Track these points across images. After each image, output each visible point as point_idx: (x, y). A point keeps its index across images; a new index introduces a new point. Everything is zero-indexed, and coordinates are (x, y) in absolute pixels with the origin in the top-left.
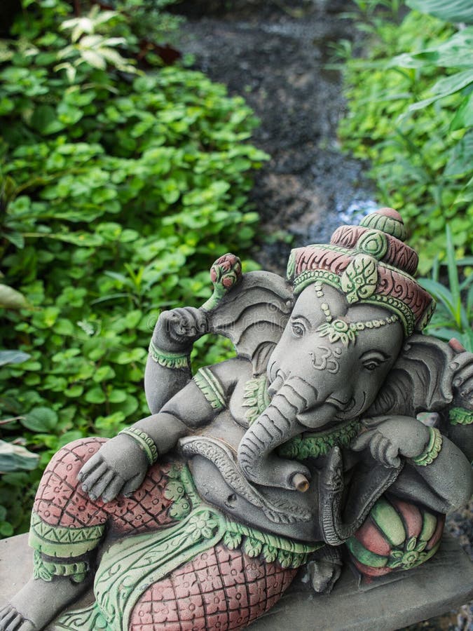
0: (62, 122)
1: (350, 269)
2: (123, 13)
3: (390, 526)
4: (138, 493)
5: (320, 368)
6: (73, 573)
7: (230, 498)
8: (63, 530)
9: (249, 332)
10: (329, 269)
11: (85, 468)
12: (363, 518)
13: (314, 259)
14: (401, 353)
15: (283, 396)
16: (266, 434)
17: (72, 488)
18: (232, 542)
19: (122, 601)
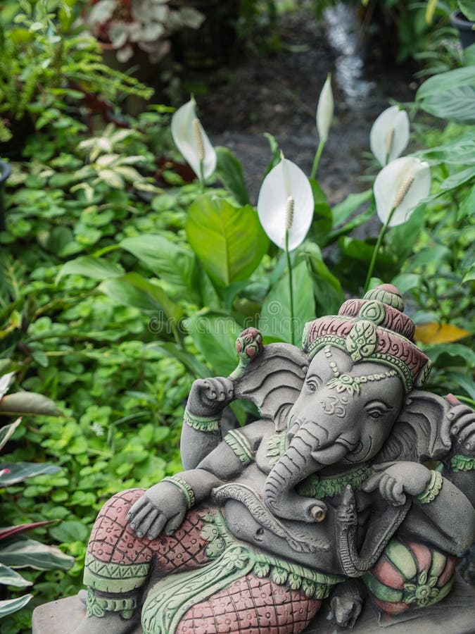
0: (81, 243)
1: (353, 333)
2: (139, 130)
3: (403, 560)
4: (178, 532)
5: (330, 413)
6: (122, 608)
7: (258, 532)
8: (115, 566)
9: (271, 395)
10: (336, 334)
11: (132, 509)
12: (378, 554)
13: (323, 328)
14: (403, 407)
15: (300, 437)
16: (286, 470)
17: (122, 527)
18: (262, 571)
19: (167, 621)
